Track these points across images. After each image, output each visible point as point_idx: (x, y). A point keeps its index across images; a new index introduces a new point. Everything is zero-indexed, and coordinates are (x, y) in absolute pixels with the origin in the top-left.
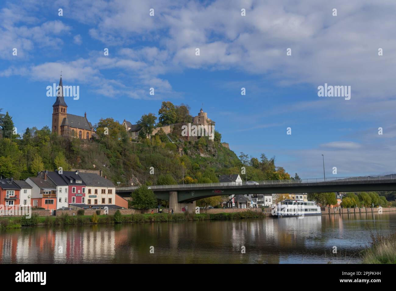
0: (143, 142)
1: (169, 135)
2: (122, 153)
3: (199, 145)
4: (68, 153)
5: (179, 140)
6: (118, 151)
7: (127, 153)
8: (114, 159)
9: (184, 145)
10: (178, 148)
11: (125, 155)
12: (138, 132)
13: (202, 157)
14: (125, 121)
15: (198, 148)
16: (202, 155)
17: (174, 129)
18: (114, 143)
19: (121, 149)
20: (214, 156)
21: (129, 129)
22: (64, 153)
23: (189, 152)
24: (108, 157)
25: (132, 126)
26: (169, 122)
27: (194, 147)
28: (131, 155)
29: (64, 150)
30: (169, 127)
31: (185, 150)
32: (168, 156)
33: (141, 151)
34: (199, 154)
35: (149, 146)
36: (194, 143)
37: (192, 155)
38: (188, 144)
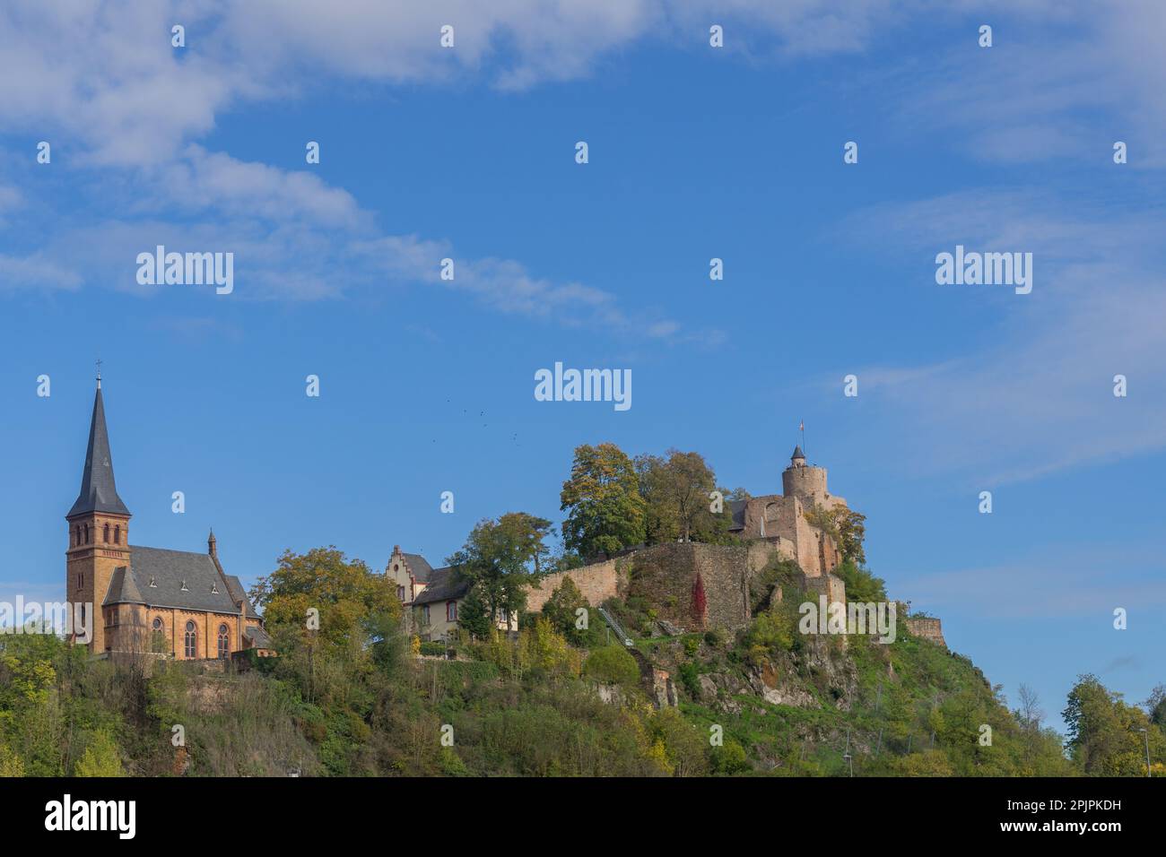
0: (477, 654)
1: (610, 605)
2: (375, 718)
3: (758, 648)
4: (132, 731)
5: (662, 629)
6: (356, 709)
7: (397, 716)
8: (338, 743)
9: (680, 655)
10: (647, 669)
11: (387, 726)
12: (459, 604)
13: (771, 707)
14: (396, 553)
15: (749, 663)
16: (774, 697)
17: (635, 575)
18: (336, 671)
19: (369, 699)
20: (836, 694)
21: (419, 588)
22: (120, 735)
23: (705, 683)
24: (312, 739)
25: (433, 577)
26: (613, 543)
27: (732, 658)
28: (414, 724)
29: (119, 718)
30: (610, 566)
31: (686, 679)
32: (592, 714)
33: (467, 699)
34: (759, 693)
35: (504, 671)
36: (729, 640)
37: (720, 697)
38: (701, 646)
